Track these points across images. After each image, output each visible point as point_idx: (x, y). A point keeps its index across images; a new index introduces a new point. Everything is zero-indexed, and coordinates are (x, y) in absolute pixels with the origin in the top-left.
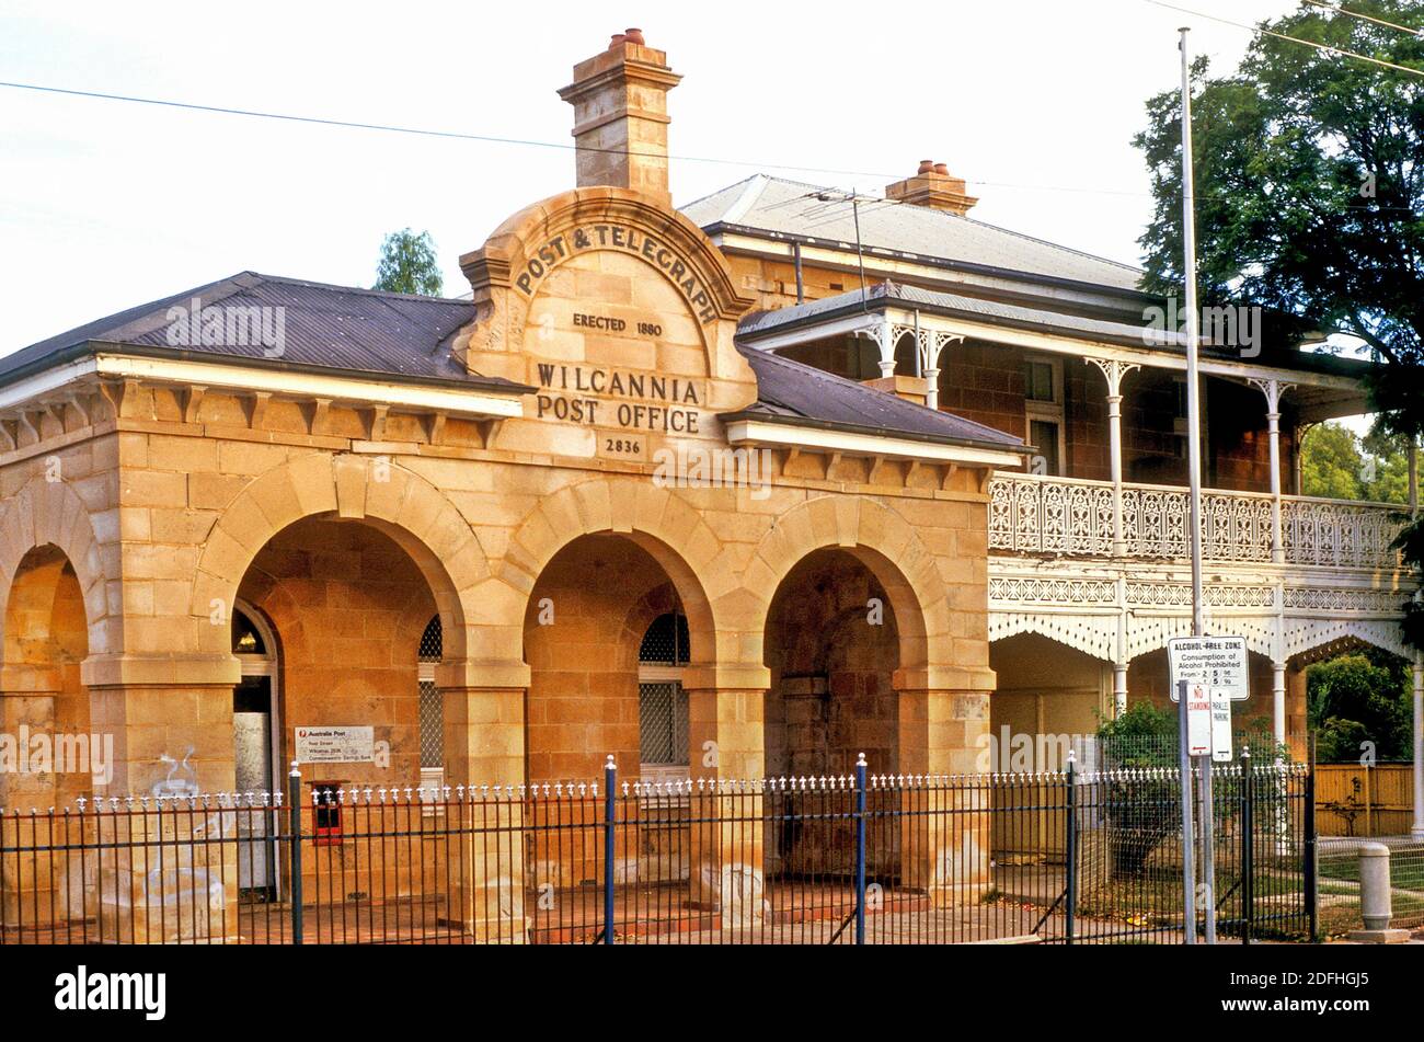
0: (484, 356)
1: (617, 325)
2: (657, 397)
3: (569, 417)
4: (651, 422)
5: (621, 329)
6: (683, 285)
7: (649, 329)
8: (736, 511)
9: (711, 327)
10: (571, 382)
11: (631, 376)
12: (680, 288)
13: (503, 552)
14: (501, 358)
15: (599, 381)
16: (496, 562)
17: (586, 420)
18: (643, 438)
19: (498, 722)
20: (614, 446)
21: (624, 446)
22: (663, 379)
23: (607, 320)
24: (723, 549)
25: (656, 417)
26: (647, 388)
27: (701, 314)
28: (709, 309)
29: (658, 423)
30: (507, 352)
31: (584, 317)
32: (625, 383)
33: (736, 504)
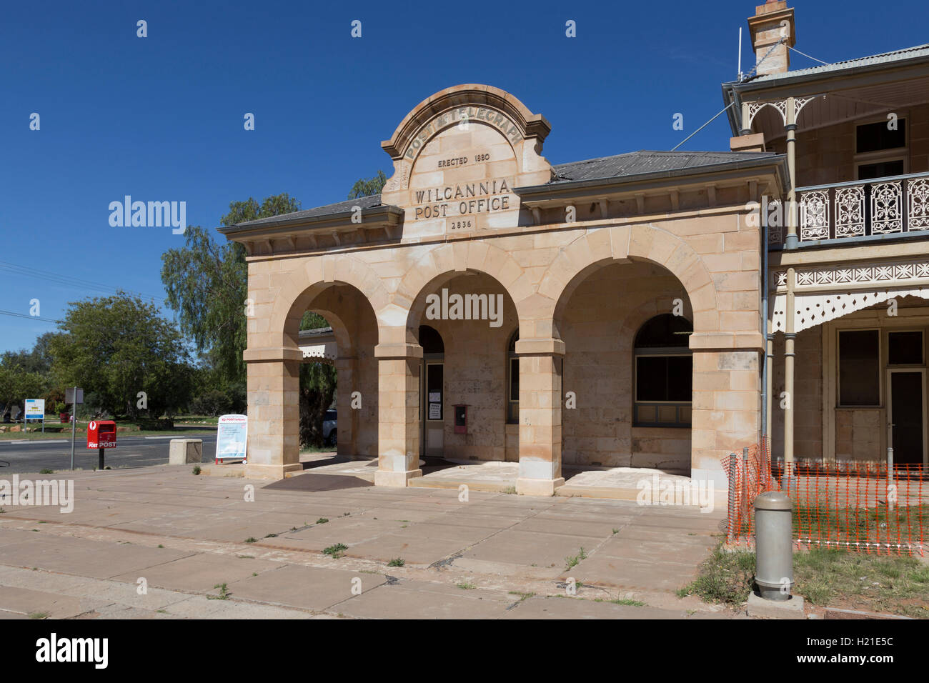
0: (390, 195)
1: (463, 161)
2: (484, 194)
3: (432, 216)
4: (479, 208)
5: (465, 162)
6: (501, 127)
7: (482, 158)
8: (533, 248)
9: (520, 145)
10: (433, 198)
11: (467, 186)
12: (499, 129)
13: (396, 289)
14: (398, 194)
15: (448, 193)
16: (393, 295)
17: (441, 215)
18: (473, 218)
19: (392, 374)
20: (456, 226)
21: (462, 225)
22: (487, 183)
23: (457, 159)
24: (524, 272)
25: (482, 205)
26: (477, 190)
27: (513, 140)
28: (518, 135)
29: (483, 208)
30: (401, 191)
31: (444, 161)
32: (464, 191)
33: (533, 244)
